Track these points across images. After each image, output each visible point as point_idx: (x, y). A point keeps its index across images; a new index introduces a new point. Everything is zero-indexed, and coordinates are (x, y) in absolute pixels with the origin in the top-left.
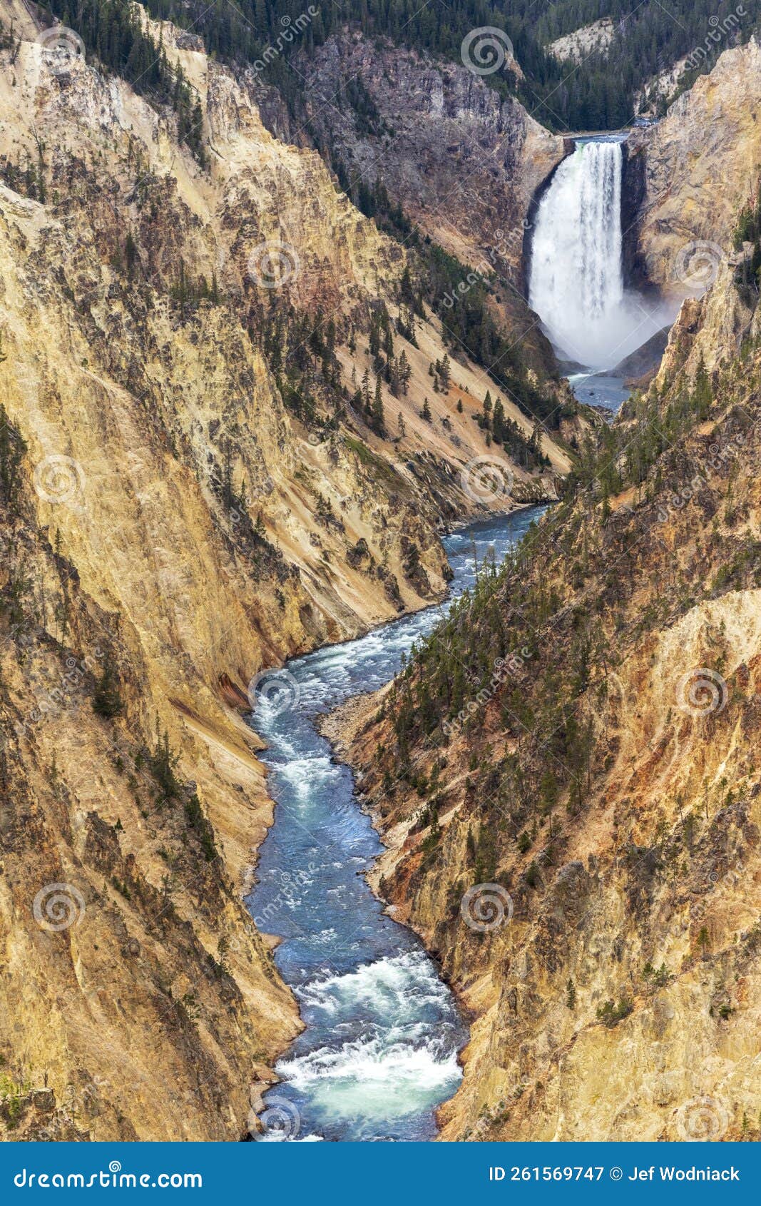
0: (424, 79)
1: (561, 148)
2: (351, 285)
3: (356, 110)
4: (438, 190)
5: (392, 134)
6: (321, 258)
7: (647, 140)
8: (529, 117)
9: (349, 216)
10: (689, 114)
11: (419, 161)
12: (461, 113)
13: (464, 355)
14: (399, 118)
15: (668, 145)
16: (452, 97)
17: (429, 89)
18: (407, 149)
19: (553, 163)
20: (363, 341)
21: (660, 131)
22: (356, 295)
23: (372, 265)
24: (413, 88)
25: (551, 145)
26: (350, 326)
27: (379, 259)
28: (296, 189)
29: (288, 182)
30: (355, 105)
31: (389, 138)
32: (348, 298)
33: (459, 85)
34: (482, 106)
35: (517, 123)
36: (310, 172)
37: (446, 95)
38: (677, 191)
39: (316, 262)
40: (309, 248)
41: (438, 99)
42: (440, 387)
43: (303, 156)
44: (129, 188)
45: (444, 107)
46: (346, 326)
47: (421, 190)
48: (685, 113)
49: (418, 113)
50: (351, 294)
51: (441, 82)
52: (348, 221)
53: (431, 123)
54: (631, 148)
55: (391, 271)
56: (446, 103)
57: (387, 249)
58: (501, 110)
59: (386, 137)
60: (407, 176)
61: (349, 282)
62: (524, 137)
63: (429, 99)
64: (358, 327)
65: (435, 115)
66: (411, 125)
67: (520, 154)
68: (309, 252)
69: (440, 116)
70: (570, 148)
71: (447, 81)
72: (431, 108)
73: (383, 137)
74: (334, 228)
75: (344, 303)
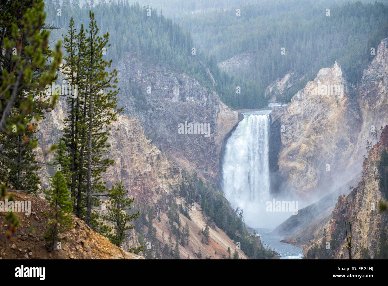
0: (169, 82)
1: (237, 118)
2: (157, 187)
3: (135, 97)
4: (177, 138)
5: (153, 110)
6: (142, 173)
7: (281, 114)
8: (221, 102)
9: (154, 151)
10: (303, 100)
11: (167, 124)
12: (188, 99)
13: (214, 223)
14: (156, 102)
15: (293, 116)
16: (184, 91)
17: (172, 87)
18: (161, 117)
19: (234, 125)
20: (164, 217)
21: (288, 109)
22: (160, 192)
23: (165, 177)
24: (163, 86)
25: (232, 115)
26: (158, 209)
27: (167, 173)
28: (129, 137)
29: (125, 134)
30: (134, 94)
31: (152, 112)
32: (156, 194)
33: (187, 85)
34: (198, 96)
35: (216, 104)
36: (134, 129)
37: (180, 90)
38: (297, 140)
39: (140, 175)
40: (137, 168)
41: (176, 92)
42: (204, 241)
43: (130, 120)
44: (48, 136)
45: (179, 96)
46: (156, 208)
47: (168, 139)
48: (301, 100)
49: (166, 99)
50: (157, 192)
51: (178, 83)
52: (153, 154)
53: (173, 104)
54: (273, 118)
55: (174, 180)
56: (180, 94)
57: (172, 168)
58: (208, 98)
59: (150, 111)
60: (161, 130)
61: (156, 185)
62: (219, 112)
63: (172, 91)
64: (161, 209)
65: (174, 100)
66: (163, 106)
67: (217, 120)
68: (136, 170)
69: (177, 101)
70: (241, 118)
71: (181, 83)
72: (173, 96)
73: (149, 111)
74: (147, 158)
75: (154, 197)
